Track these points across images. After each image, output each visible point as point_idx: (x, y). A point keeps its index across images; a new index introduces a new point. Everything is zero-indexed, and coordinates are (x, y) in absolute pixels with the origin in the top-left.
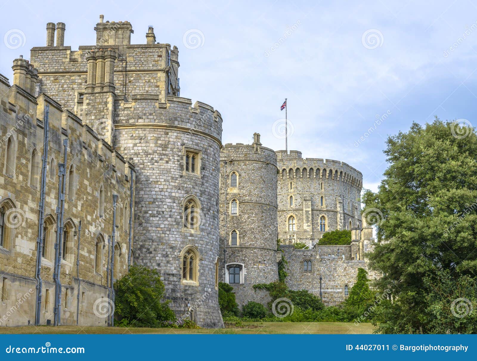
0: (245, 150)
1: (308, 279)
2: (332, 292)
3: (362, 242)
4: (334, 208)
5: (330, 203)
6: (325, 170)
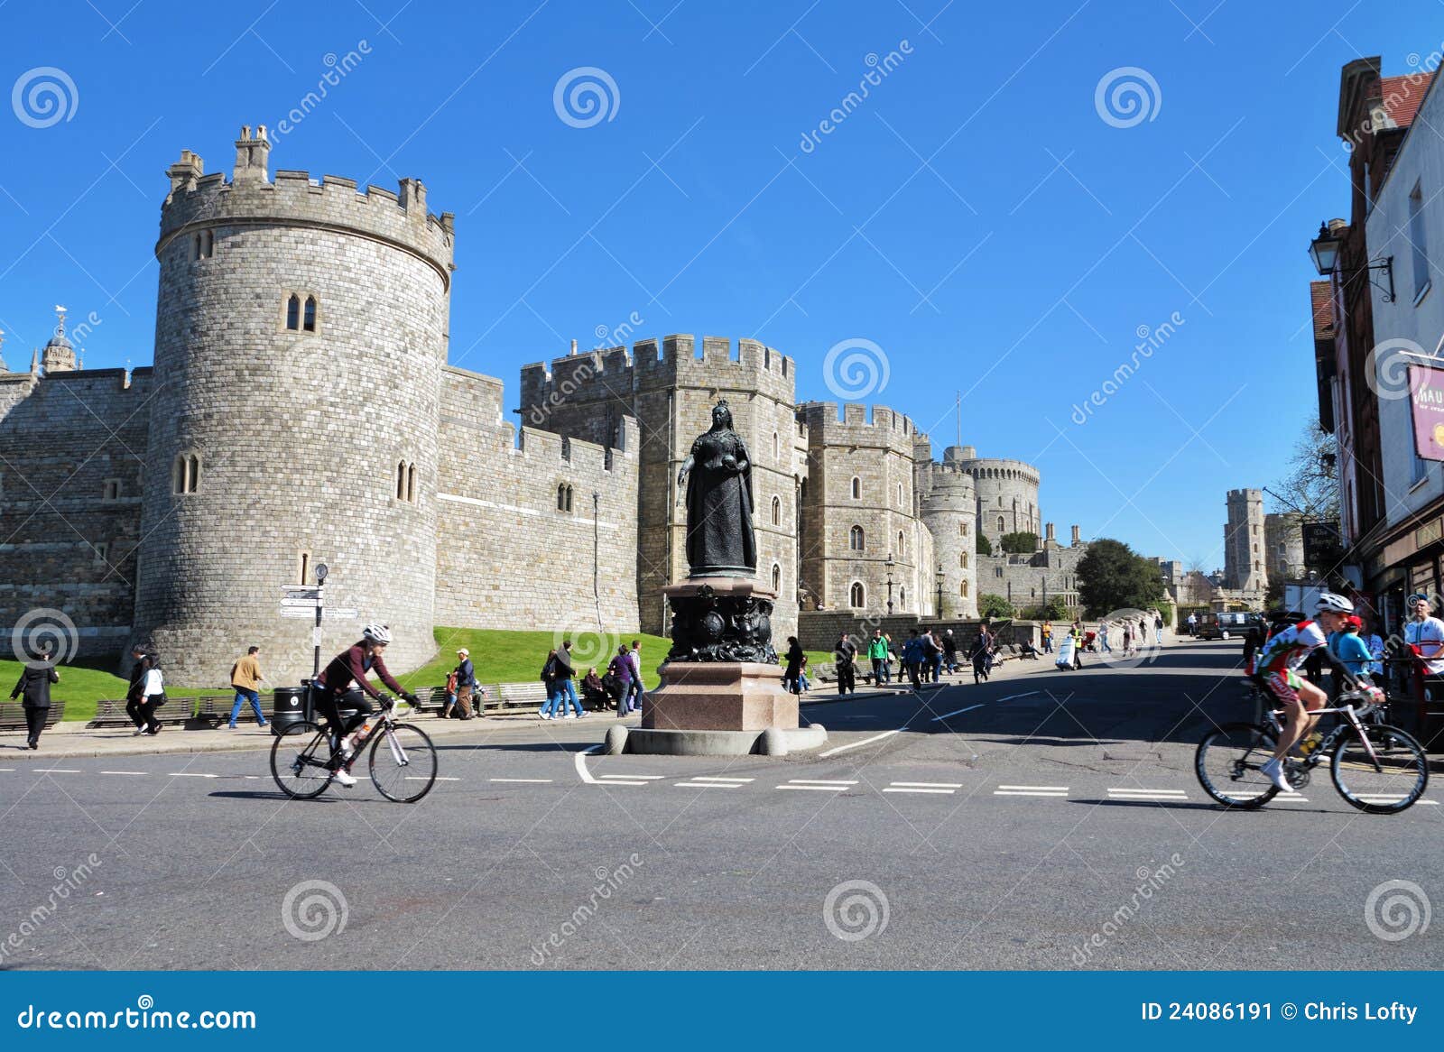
1: (999, 583)
2: (1019, 594)
3: (1046, 551)
4: (1011, 508)
5: (1008, 504)
6: (1002, 471)
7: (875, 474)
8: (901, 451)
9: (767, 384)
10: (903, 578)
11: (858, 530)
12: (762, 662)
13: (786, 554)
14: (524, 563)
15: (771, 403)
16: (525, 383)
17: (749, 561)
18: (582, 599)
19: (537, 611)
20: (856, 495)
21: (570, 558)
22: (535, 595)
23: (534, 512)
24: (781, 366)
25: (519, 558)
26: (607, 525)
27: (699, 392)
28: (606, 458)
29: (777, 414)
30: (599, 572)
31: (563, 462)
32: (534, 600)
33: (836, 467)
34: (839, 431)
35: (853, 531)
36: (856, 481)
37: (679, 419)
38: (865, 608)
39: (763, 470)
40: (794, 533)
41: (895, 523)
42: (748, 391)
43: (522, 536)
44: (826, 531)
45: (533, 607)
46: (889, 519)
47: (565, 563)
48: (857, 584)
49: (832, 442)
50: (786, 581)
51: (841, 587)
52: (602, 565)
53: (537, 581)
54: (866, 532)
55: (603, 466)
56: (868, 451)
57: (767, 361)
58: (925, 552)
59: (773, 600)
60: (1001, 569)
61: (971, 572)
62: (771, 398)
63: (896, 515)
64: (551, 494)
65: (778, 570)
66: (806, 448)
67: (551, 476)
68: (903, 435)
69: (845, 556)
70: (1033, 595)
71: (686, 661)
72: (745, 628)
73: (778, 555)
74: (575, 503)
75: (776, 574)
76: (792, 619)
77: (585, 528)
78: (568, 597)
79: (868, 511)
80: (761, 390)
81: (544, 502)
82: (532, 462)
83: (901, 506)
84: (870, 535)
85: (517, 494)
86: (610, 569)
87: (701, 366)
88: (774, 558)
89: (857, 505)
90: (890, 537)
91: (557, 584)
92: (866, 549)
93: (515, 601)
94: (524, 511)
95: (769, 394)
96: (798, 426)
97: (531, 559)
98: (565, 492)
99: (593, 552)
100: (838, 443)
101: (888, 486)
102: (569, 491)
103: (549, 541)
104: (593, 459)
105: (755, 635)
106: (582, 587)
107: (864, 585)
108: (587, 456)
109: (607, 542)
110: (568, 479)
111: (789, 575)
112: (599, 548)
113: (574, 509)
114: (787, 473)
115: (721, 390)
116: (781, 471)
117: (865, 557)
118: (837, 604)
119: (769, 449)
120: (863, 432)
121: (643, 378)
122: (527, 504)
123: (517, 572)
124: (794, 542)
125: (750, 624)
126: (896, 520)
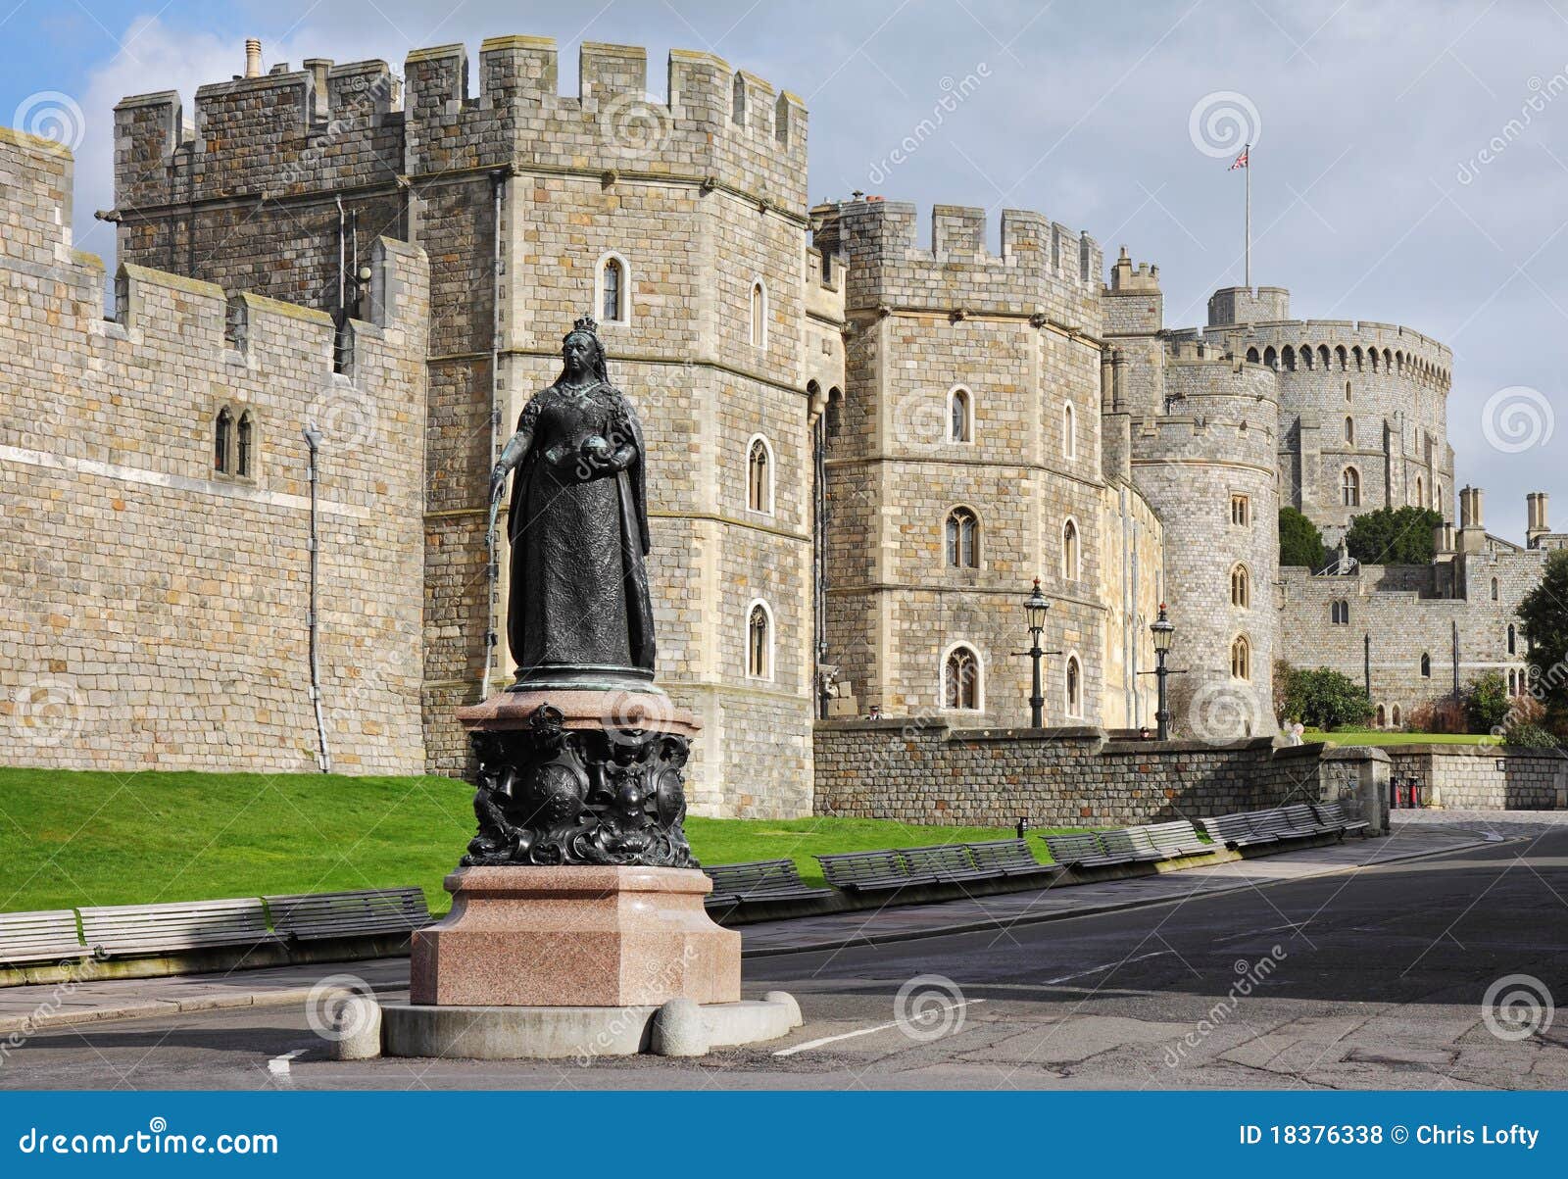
0: (1213, 373)
1: (1339, 640)
2: (1392, 668)
3: (1460, 559)
4: (1378, 447)
5: (1369, 433)
6: (1357, 350)
7: (1006, 380)
8: (1072, 324)
9: (737, 163)
10: (1074, 635)
11: (964, 518)
12: (663, 865)
13: (783, 581)
14: (130, 605)
15: (748, 210)
16: (127, 143)
17: (640, 655)
18: (277, 694)
19: (162, 725)
20: (960, 431)
21: (248, 590)
22: (159, 685)
23: (154, 478)
24: (772, 117)
25: (115, 592)
26: (341, 509)
27: (574, 183)
28: (338, 342)
29: (763, 238)
30: (320, 627)
31: (227, 353)
32: (157, 698)
33: (911, 364)
34: (921, 274)
35: (952, 521)
36: (961, 396)
37: (519, 248)
38: (982, 708)
39: (727, 376)
40: (804, 528)
41: (1056, 501)
42: (693, 181)
43: (128, 540)
44: (887, 521)
45: (152, 713)
46: (1042, 493)
47: (236, 606)
48: (962, 651)
49: (902, 301)
50: (784, 649)
51: (922, 659)
52: (329, 608)
53: (164, 650)
54: (985, 524)
55: (331, 364)
56: (992, 324)
57: (739, 105)
58: (1141, 565)
59: (688, 734)
60: (1345, 605)
61: (1260, 615)
62: (747, 197)
63: (1060, 481)
64: (199, 434)
65: (764, 620)
66: (841, 317)
67: (201, 388)
68: (1078, 284)
69: (933, 582)
70: (1426, 670)
71: (505, 863)
72: (628, 792)
73: (763, 583)
74: (259, 453)
75: (759, 628)
76: (797, 741)
77: (287, 517)
78: (242, 688)
79: (991, 472)
80: (724, 178)
81: (179, 452)
82: (149, 354)
83: (1071, 458)
84: (995, 532)
85: (112, 433)
86: (345, 619)
87: (576, 116)
88: (755, 592)
89: (965, 456)
90: (1039, 535)
91: (214, 656)
92: (984, 565)
93: (105, 699)
94: (129, 475)
95: (743, 187)
96: (817, 261)
97: (148, 595)
98: (234, 429)
99: (305, 577)
100: (917, 302)
101: (1039, 411)
102: (244, 426)
103: (194, 549)
104: (306, 347)
105: (649, 807)
106: (276, 664)
107: (978, 654)
108: (289, 338)
109: (341, 551)
110: (242, 396)
111: (791, 630)
112: (320, 568)
113: (257, 473)
114: (788, 381)
115: (624, 176)
116: (773, 376)
117: (980, 584)
118: (913, 701)
119: (744, 326)
120: (978, 277)
121: (432, 143)
122: (137, 458)
123: (112, 626)
124: (805, 552)
125: (639, 786)
126: (1058, 493)
